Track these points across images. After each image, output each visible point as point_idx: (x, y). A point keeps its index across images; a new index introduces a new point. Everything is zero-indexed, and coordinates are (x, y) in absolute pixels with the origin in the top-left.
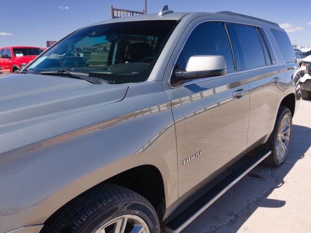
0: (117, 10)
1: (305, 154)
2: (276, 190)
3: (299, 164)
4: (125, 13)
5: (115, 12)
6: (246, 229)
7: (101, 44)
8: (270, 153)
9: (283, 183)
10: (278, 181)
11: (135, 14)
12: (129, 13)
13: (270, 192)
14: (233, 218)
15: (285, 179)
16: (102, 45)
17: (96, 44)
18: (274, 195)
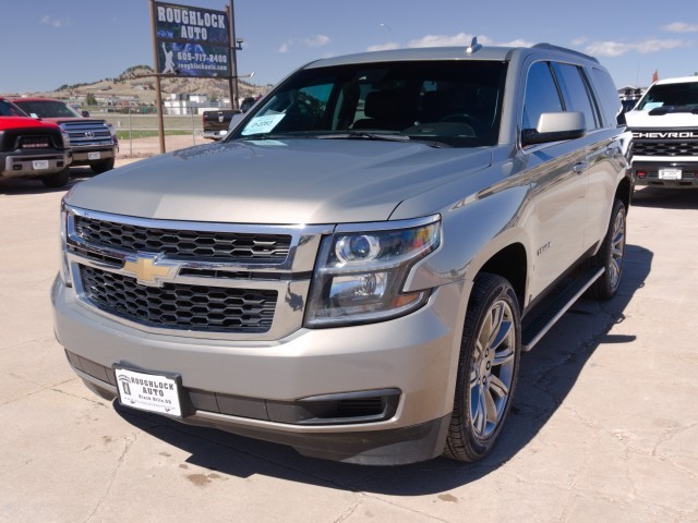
0: (165, 5)
1: (645, 282)
2: (616, 325)
3: (639, 294)
4: (185, 12)
5: (160, 9)
6: (593, 365)
7: (78, 86)
8: (603, 270)
9: (624, 318)
10: (617, 316)
11: (207, 15)
12: (192, 13)
13: (610, 328)
14: (569, 357)
15: (625, 313)
16: (80, 88)
17: (65, 87)
18: (616, 330)
